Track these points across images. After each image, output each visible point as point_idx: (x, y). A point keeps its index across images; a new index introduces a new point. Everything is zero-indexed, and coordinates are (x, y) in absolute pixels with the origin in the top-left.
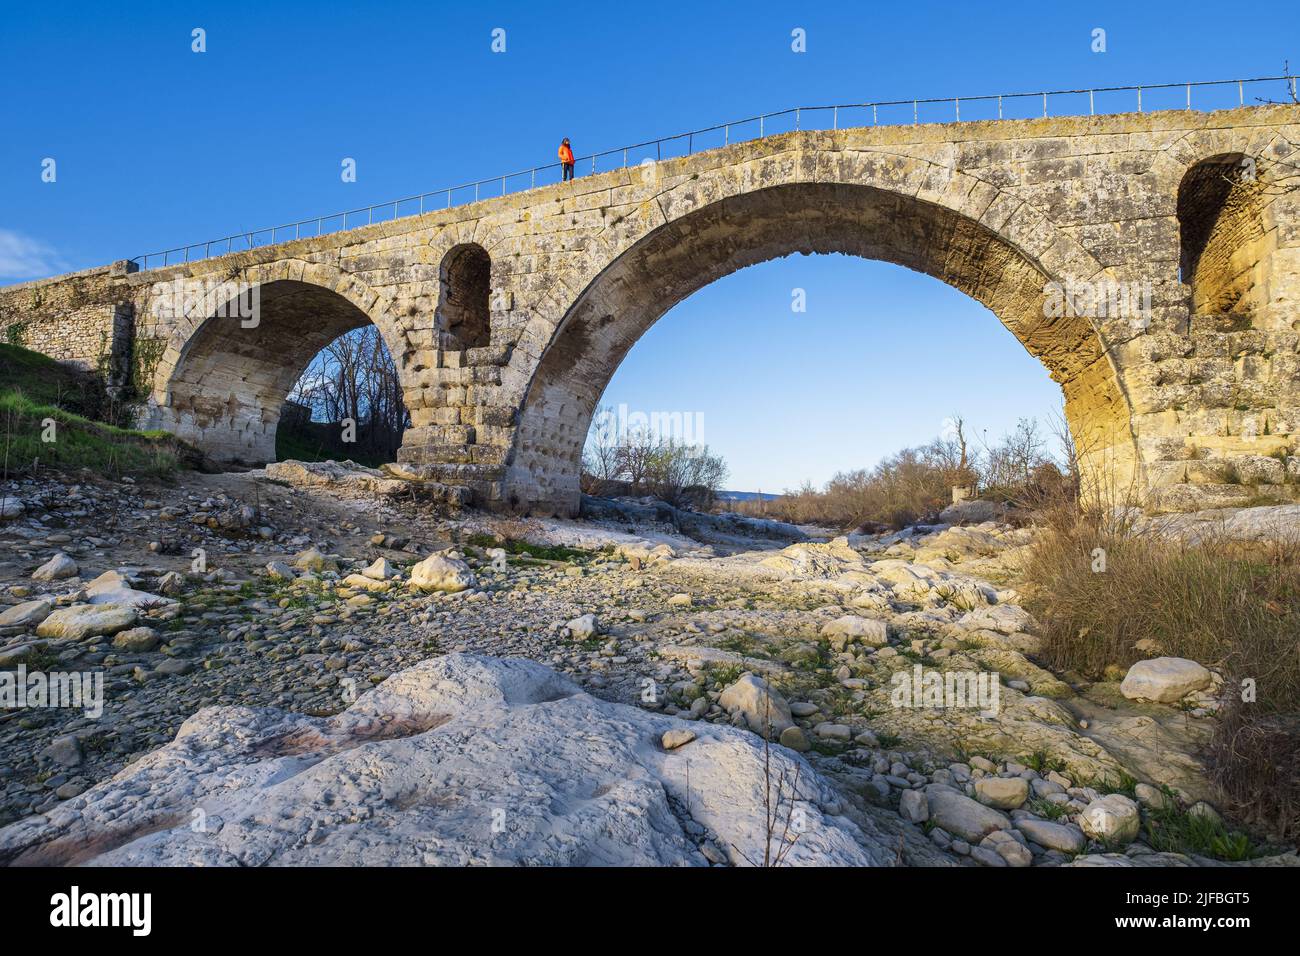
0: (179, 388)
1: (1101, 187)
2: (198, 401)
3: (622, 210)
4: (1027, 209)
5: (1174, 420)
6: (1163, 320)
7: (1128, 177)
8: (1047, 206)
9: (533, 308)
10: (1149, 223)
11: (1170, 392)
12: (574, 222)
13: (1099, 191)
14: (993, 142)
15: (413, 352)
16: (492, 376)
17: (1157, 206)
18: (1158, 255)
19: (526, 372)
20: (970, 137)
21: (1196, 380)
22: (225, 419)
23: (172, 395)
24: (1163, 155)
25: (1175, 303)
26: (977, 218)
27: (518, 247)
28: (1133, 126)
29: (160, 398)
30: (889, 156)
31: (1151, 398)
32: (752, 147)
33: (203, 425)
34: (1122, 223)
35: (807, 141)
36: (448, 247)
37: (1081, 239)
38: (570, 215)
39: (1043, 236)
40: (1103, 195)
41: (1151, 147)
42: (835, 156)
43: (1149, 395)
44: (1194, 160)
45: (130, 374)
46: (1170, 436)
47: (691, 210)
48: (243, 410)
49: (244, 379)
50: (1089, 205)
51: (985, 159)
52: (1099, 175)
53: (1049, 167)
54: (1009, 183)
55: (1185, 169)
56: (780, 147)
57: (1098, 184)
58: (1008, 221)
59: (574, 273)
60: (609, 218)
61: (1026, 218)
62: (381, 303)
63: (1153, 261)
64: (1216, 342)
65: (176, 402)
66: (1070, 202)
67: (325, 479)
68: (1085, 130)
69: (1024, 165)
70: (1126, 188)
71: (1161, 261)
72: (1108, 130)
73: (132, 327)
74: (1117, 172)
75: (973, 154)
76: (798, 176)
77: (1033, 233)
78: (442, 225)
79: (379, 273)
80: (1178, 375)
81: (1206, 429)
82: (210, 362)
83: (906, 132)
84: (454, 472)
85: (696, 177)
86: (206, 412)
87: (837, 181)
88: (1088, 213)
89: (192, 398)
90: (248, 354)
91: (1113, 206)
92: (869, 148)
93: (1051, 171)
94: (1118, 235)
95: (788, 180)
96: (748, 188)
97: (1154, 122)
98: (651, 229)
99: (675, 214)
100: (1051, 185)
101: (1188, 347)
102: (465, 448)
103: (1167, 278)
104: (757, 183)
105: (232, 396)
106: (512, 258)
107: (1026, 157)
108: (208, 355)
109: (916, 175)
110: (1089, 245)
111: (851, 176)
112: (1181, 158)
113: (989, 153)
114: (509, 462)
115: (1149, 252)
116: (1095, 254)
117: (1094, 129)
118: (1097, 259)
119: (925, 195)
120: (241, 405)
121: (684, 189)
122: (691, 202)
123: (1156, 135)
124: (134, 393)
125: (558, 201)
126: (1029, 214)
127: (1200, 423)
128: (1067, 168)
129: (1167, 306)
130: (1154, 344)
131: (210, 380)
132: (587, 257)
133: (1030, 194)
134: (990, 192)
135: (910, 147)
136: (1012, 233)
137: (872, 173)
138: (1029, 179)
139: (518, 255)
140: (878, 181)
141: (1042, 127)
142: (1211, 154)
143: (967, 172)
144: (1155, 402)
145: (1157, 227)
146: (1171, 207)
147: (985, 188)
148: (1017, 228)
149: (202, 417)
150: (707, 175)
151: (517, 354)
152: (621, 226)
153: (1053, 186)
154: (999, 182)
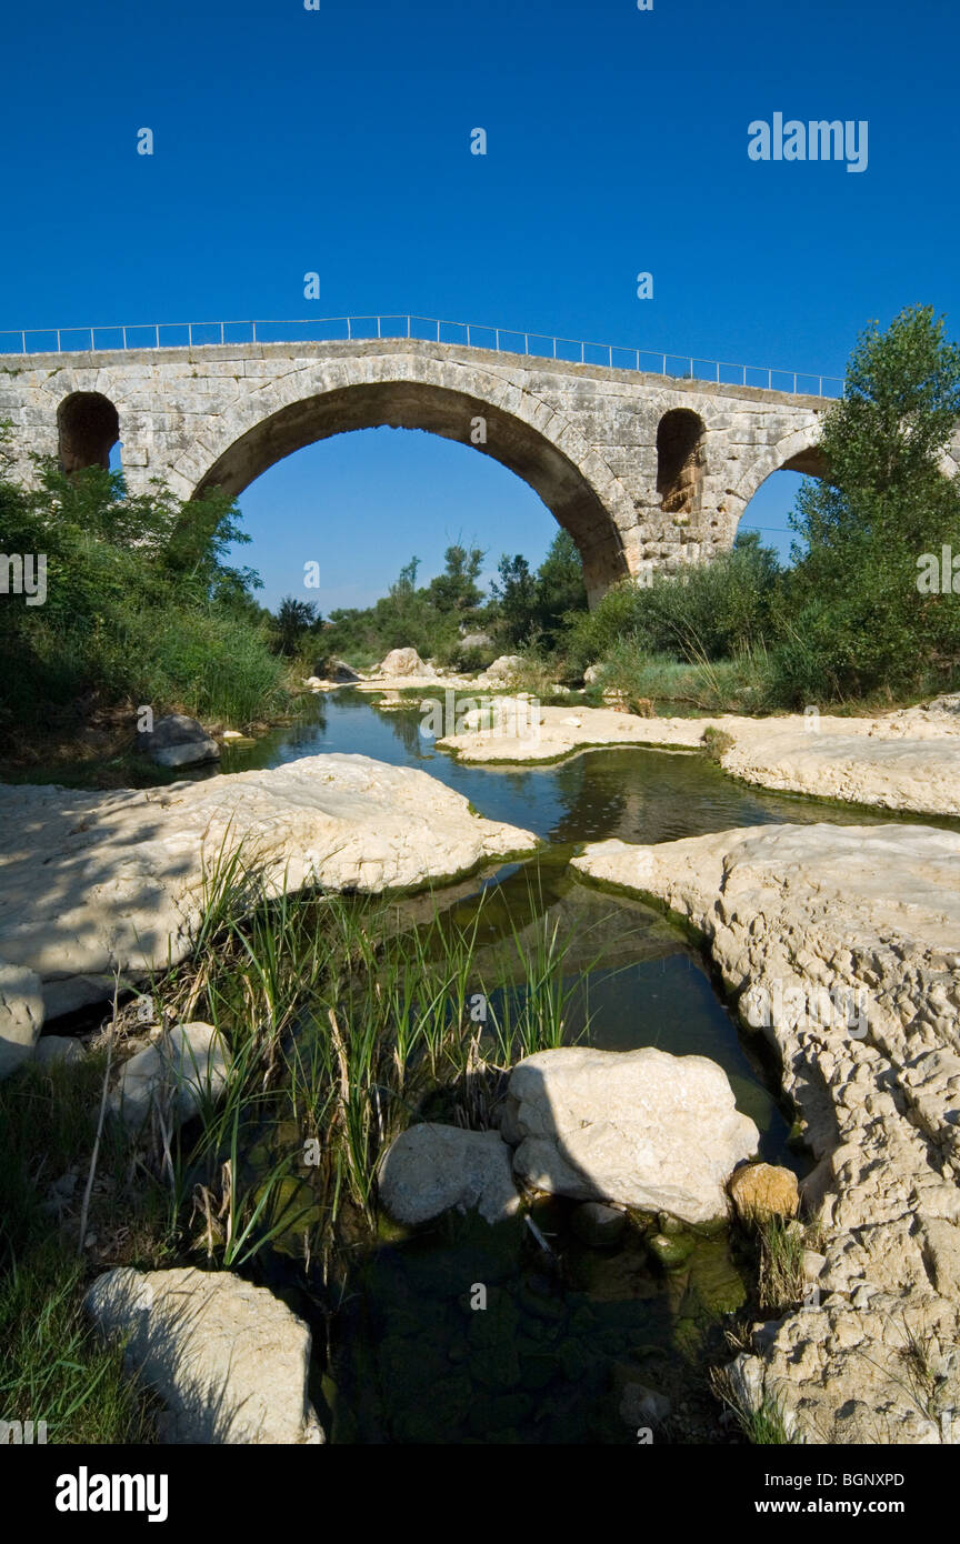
1: (616, 419)
4: (572, 428)
7: (631, 415)
8: (584, 429)
9: (171, 466)
10: (642, 449)
12: (208, 387)
13: (615, 423)
14: (551, 376)
17: (647, 438)
18: (645, 472)
20: (536, 368)
24: (650, 403)
26: (538, 430)
27: (149, 403)
28: (635, 380)
34: (627, 447)
36: (66, 394)
37: (604, 455)
40: (617, 426)
41: (645, 396)
44: (667, 410)
47: (319, 392)
50: (609, 431)
51: (546, 387)
52: (615, 411)
53: (586, 400)
54: (561, 408)
55: (662, 415)
57: (614, 417)
58: (560, 436)
59: (213, 436)
61: (571, 435)
63: (643, 476)
66: (598, 428)
68: (607, 377)
69: (570, 396)
70: (630, 423)
71: (647, 476)
72: (620, 380)
75: (539, 382)
76: (411, 376)
77: (576, 447)
87: (441, 384)
88: (608, 437)
91: (622, 435)
92: (465, 363)
93: (587, 403)
94: (625, 456)
95: (404, 378)
96: (370, 380)
97: (646, 379)
103: (650, 487)
104: (378, 377)
106: (141, 414)
107: (571, 390)
109: (500, 391)
110: (608, 460)
111: (452, 383)
112: (661, 407)
113: (549, 383)
115: (641, 469)
117: (612, 377)
119: (507, 408)
122: (320, 385)
123: (648, 389)
126: (574, 432)
128: (597, 403)
132: (224, 423)
133: (574, 418)
134: (549, 413)
135: (496, 367)
136: (562, 445)
137: (469, 384)
138: (573, 407)
139: (148, 411)
140: (470, 391)
141: (582, 370)
143: (534, 394)
145: (646, 453)
146: (654, 442)
147: (545, 408)
153: (588, 414)
154: (555, 405)
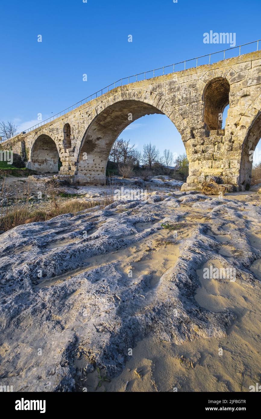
0: (33, 158)
1: (184, 93)
2: (38, 160)
3: (90, 112)
4: (167, 102)
5: (198, 164)
6: (197, 134)
7: (191, 89)
8: (171, 101)
9: (77, 138)
10: (196, 103)
11: (196, 156)
12: (82, 116)
13: (184, 95)
14: (160, 83)
15: (61, 149)
16: (72, 155)
17: (197, 98)
18: (197, 114)
19: (77, 153)
20: (154, 82)
21: (203, 152)
22: (45, 164)
23: (32, 160)
24: (200, 80)
25: (200, 128)
26: (156, 107)
27: (74, 124)
28: (193, 73)
29: (30, 160)
30: (138, 90)
31: (192, 158)
32: (111, 92)
33: (40, 165)
34: (189, 104)
35: (121, 89)
36: (64, 125)
37: (179, 110)
38: (82, 115)
39: (170, 110)
40: (185, 96)
41: (197, 78)
42: (128, 92)
43: (191, 157)
44: (208, 81)
45: (26, 156)
46: (196, 168)
47: (102, 111)
48: (49, 161)
49: (47, 155)
50: (181, 99)
51: (158, 88)
52: (184, 89)
53: (172, 89)
54: (163, 95)
55: (205, 84)
56: (116, 91)
57: (184, 92)
58: (162, 107)
59: (83, 129)
60: (88, 115)
61: (167, 105)
62: (56, 139)
63: (196, 115)
64: (210, 140)
65: (33, 161)
66: (177, 99)
67: (36, 179)
68: (180, 76)
69: (167, 89)
70: (190, 93)
71: (198, 115)
72: (186, 75)
73: (25, 146)
74: (188, 88)
75: (155, 87)
76: (120, 99)
77: (168, 110)
78: (63, 119)
79: (55, 131)
80: (199, 150)
81: (206, 166)
82: (38, 152)
83: (140, 83)
84: (62, 177)
85: (102, 102)
86: (40, 162)
87: (128, 99)
88: (181, 102)
89: (37, 160)
90: (46, 149)
91: (187, 99)
92: (134, 89)
93: (173, 90)
94: (187, 108)
95: (119, 100)
96: (112, 104)
97: (197, 70)
98: (95, 117)
99: (99, 112)
100: (172, 94)
101: (202, 142)
102: (68, 171)
103: (199, 120)
104: (113, 102)
105: (46, 158)
106: (73, 126)
107: (167, 86)
108: (37, 151)
109: (143, 95)
110: (181, 112)
111: (130, 98)
112: (205, 81)
113: (159, 86)
114: (76, 174)
115: (195, 113)
116: (182, 115)
117: (183, 75)
118: (182, 116)
119: (146, 101)
120: (48, 160)
121: (100, 105)
122: (101, 109)
123: (198, 74)
124: (26, 160)
125: (80, 111)
126: (168, 104)
127: (204, 164)
128: (176, 88)
129: (198, 129)
130: (193, 141)
131: (40, 156)
132: (85, 125)
133: (168, 98)
134: (159, 99)
135: (142, 87)
136: (164, 110)
137: (135, 96)
138: (168, 93)
139: (74, 126)
140: (135, 99)
141: (169, 76)
142: (212, 78)
143: (154, 93)
144: (192, 159)
145: (197, 105)
146: (200, 98)
147: (158, 97)
148: (165, 108)
149: (40, 164)
150: (104, 101)
151: (76, 149)
152: (90, 116)
153: (173, 95)
154: (161, 94)
